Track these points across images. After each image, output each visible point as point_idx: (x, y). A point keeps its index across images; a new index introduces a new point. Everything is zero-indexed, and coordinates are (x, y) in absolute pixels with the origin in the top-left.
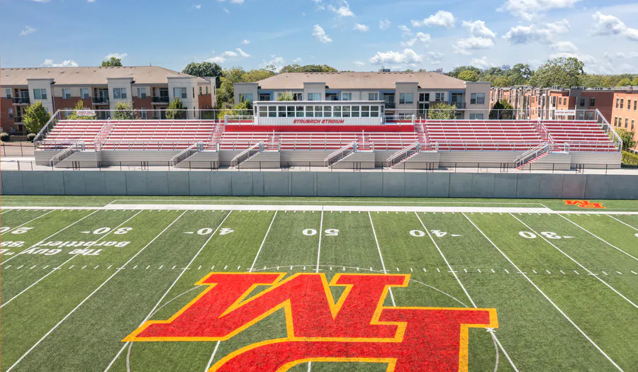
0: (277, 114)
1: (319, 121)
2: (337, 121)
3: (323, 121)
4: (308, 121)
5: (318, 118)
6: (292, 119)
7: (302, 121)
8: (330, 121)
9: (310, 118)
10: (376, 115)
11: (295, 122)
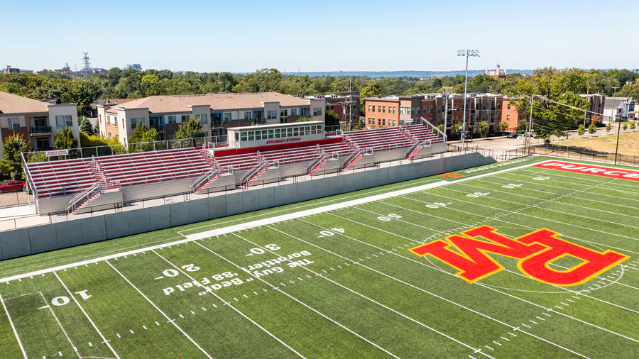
0: (255, 138)
1: (284, 140)
2: (296, 139)
3: (287, 140)
4: (277, 141)
5: (284, 138)
6: (266, 141)
7: (272, 142)
8: (292, 140)
9: (278, 139)
10: (319, 132)
11: (267, 143)
